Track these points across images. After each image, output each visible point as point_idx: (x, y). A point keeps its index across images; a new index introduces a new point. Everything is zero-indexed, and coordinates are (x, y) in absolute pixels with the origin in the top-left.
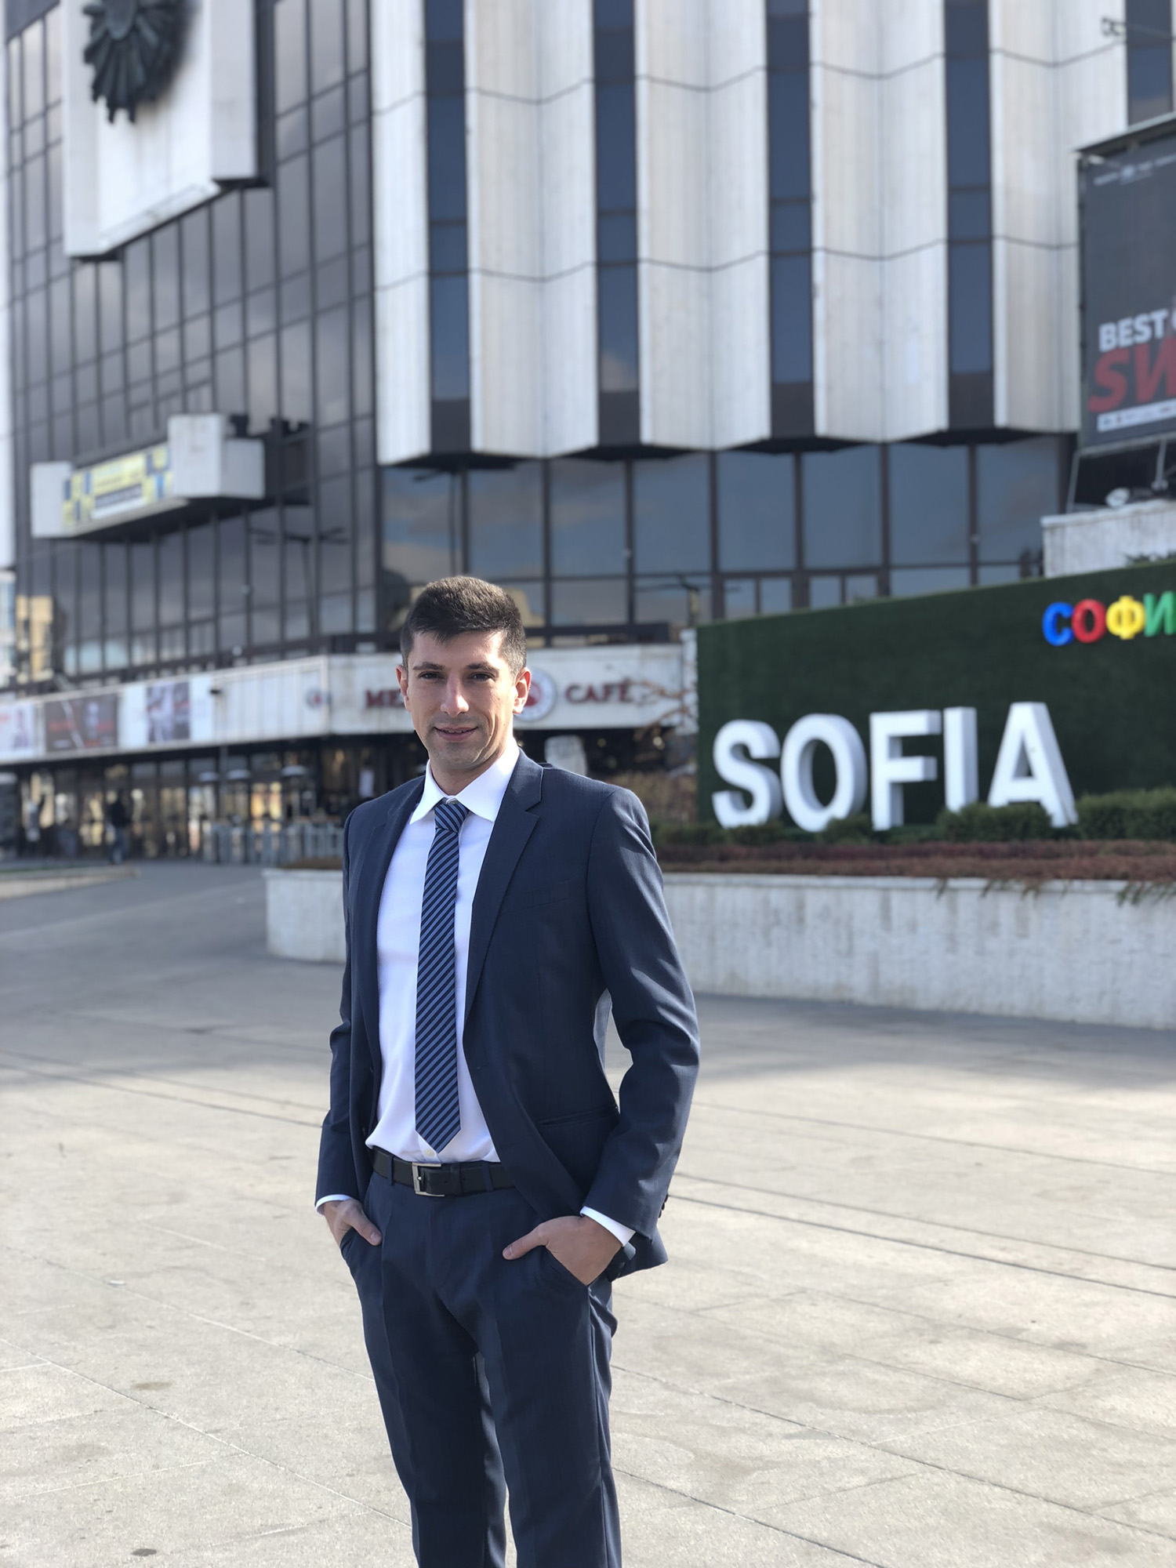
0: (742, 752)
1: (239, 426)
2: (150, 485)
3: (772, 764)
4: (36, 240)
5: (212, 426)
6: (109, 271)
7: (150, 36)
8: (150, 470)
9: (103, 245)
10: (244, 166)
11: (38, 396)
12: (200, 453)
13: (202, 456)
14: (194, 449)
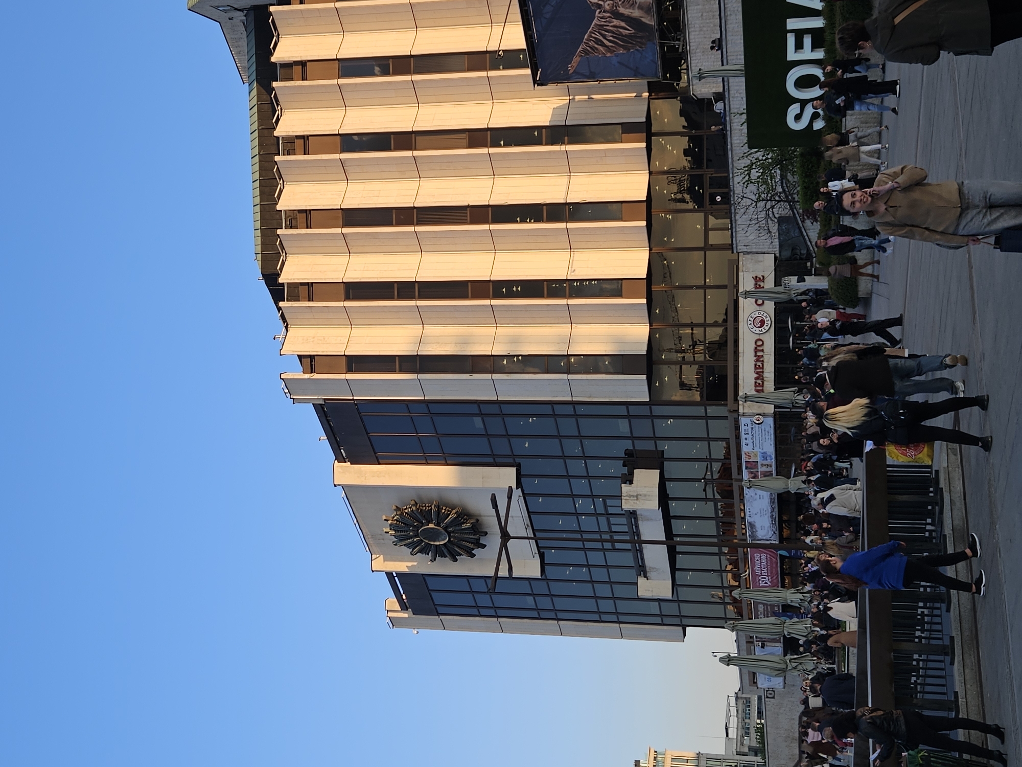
5: (626, 489)
10: (511, 474)
12: (639, 497)
13: (641, 495)
14: (637, 500)
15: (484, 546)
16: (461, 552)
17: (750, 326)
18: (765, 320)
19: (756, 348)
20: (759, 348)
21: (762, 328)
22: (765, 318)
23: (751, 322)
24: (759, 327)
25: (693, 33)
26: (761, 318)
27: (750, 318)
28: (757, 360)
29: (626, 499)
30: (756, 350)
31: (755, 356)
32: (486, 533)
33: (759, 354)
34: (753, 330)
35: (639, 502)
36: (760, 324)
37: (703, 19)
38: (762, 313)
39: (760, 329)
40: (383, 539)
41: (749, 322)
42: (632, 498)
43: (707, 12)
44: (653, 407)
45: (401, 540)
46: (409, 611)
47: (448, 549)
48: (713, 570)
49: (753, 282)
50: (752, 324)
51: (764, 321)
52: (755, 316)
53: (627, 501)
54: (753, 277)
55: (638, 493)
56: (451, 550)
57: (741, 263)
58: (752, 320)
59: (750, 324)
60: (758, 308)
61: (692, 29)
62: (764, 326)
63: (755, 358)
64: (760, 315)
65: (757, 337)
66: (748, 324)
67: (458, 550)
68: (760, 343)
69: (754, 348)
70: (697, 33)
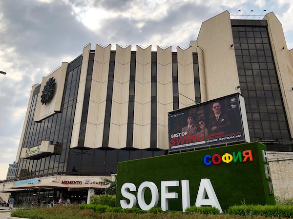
0: (128, 190)
1: (52, 143)
2: (38, 150)
3: (135, 193)
4: (31, 120)
5: (48, 142)
6: (39, 124)
7: (50, 94)
8: (38, 148)
9: (39, 120)
10: (59, 110)
11: (27, 140)
30: (78, 182)
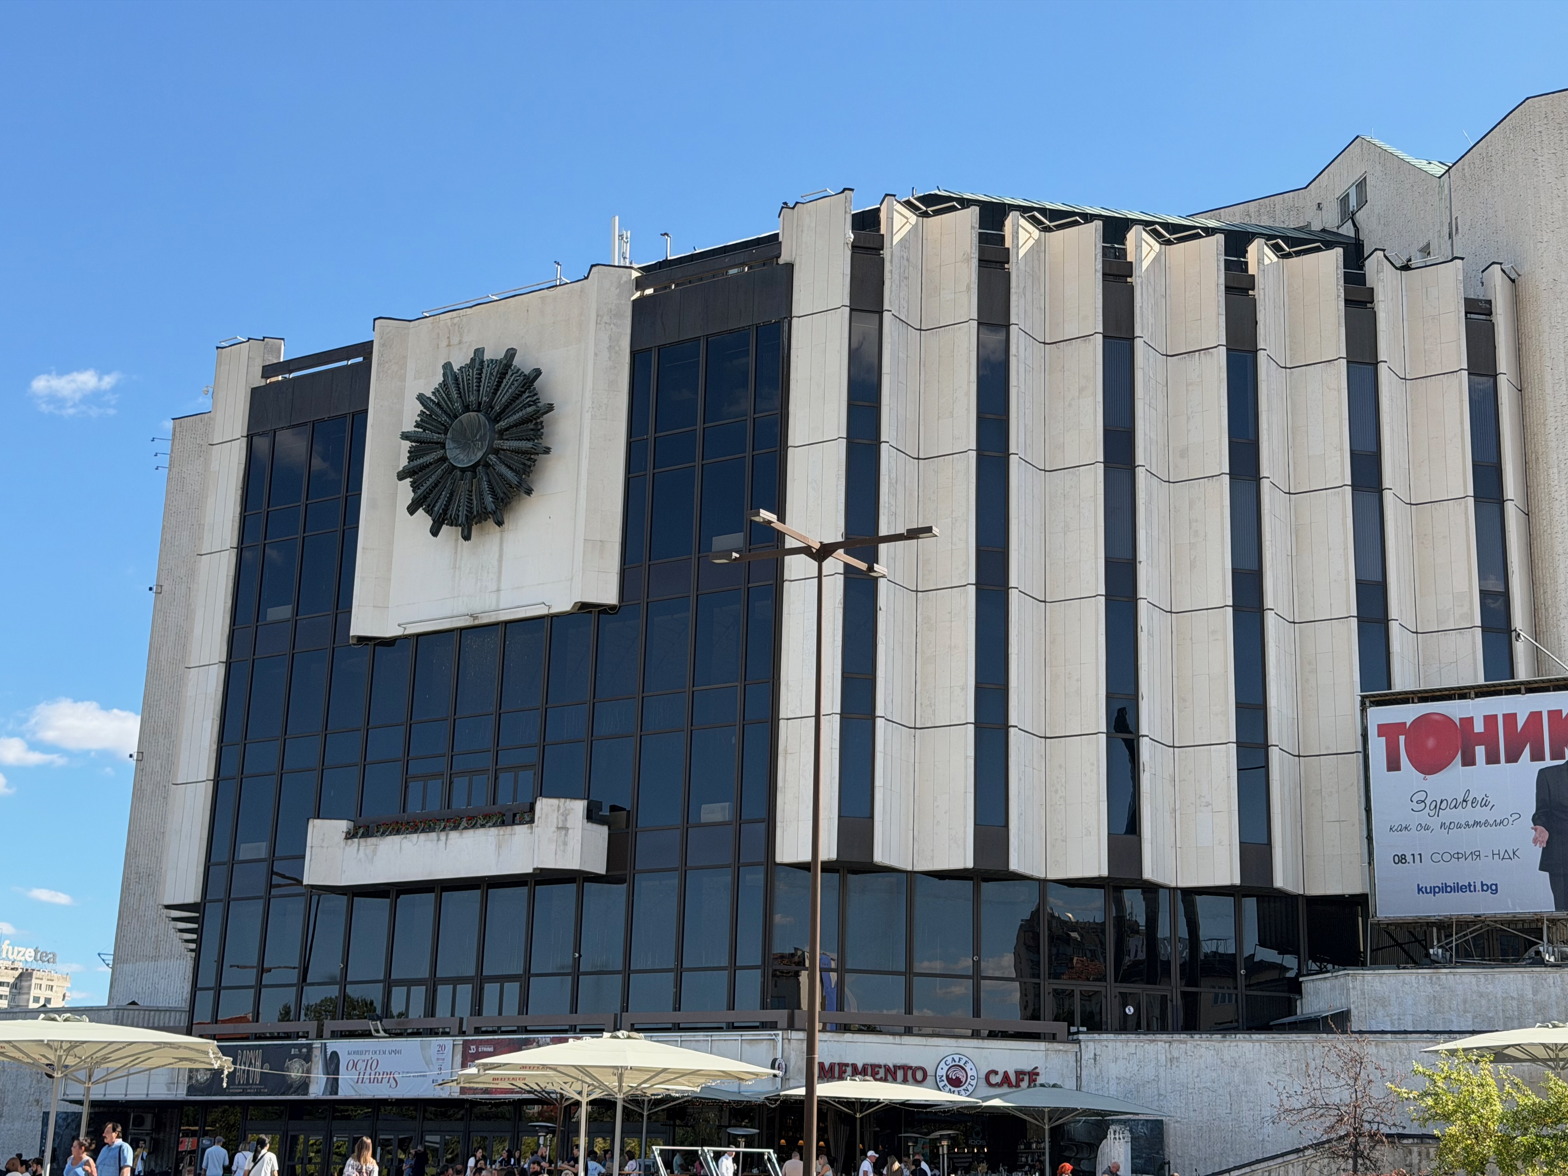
5: (580, 810)
12: (563, 832)
13: (566, 835)
14: (558, 828)
15: (435, 532)
16: (422, 489)
17: (949, 1059)
18: (961, 1089)
19: (910, 1068)
20: (910, 1073)
21: (946, 1082)
22: (964, 1087)
23: (957, 1060)
24: (947, 1076)
25: (1474, 980)
26: (963, 1080)
27: (965, 1059)
28: (887, 1069)
29: (559, 807)
30: (905, 1068)
31: (895, 1067)
32: (467, 537)
33: (900, 1074)
34: (942, 1064)
35: (554, 832)
36: (954, 1078)
37: (1504, 999)
38: (974, 1083)
39: (944, 1078)
40: (449, 345)
41: (956, 1058)
42: (561, 818)
43: (1518, 1008)
44: (762, 869)
45: (456, 379)
46: (261, 382)
47: (431, 464)
48: (346, 966)
49: (1028, 1068)
50: (954, 1063)
51: (960, 1086)
52: (967, 1069)
53: (556, 808)
54: (1036, 1068)
55: (570, 831)
56: (427, 470)
57: (1061, 1048)
58: (961, 1064)
59: (953, 1060)
60: (982, 1075)
61: (1483, 980)
62: (949, 1087)
63: (891, 1066)
64: (969, 1080)
65: (930, 1072)
66: (954, 1056)
67: (428, 483)
68: (919, 1075)
69: (910, 1065)
70: (1475, 988)
